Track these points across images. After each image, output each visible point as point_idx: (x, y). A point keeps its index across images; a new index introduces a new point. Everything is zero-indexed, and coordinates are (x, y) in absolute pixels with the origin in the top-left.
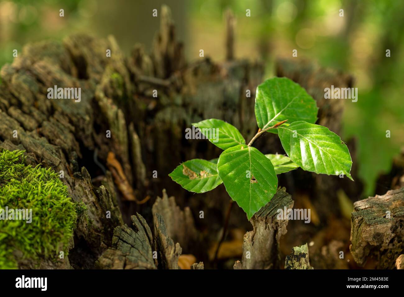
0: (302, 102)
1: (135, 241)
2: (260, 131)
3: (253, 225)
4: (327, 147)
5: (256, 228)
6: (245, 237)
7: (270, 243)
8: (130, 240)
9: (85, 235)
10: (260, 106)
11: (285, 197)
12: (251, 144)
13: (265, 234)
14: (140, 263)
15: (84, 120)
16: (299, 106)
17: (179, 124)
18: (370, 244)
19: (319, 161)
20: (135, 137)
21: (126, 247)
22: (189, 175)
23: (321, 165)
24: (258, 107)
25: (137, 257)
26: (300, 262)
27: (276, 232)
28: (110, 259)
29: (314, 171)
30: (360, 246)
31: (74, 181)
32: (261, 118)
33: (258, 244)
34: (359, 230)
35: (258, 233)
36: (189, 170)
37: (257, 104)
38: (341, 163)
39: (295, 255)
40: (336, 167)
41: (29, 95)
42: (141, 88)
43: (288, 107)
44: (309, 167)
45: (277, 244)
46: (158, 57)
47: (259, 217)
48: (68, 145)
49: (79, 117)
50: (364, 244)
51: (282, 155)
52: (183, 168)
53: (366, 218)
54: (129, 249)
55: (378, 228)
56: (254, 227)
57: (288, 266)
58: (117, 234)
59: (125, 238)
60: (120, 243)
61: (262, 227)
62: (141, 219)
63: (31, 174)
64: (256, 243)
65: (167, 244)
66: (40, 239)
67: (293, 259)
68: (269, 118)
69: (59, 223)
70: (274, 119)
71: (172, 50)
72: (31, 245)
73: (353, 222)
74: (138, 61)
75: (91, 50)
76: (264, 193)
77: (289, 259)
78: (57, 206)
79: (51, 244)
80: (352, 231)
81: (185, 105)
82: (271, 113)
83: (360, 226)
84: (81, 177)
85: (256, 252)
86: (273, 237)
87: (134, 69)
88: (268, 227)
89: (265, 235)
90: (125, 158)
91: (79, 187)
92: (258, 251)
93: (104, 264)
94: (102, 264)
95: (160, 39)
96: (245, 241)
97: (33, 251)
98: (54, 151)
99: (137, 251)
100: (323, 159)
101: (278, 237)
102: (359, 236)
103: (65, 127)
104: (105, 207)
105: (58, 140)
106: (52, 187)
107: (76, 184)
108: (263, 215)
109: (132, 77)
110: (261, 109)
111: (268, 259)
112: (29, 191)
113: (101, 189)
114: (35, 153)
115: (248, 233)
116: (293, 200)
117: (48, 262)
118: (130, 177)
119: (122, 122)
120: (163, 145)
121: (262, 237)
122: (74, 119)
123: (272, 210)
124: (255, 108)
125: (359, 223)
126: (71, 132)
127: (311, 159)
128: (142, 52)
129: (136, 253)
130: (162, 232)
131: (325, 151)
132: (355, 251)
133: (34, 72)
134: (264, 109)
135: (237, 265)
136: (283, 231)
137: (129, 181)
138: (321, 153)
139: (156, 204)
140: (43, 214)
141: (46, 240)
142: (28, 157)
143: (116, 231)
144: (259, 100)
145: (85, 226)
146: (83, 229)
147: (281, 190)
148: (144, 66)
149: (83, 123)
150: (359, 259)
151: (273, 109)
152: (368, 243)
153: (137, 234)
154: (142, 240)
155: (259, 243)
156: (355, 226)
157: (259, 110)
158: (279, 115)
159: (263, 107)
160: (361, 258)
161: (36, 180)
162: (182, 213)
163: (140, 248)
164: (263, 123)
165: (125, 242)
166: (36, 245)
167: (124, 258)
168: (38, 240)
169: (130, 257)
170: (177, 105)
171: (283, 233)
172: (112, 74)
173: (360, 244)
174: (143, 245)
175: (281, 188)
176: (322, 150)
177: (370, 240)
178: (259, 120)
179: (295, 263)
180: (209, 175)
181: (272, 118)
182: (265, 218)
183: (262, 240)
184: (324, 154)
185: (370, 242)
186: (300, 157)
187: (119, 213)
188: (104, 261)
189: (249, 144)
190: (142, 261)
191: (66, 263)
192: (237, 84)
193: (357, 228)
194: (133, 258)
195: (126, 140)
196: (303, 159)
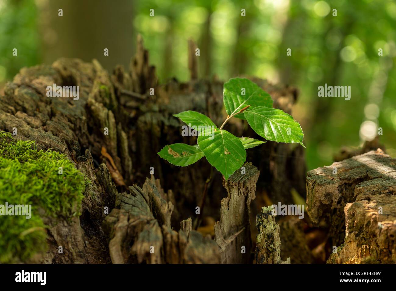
0: (260, 96)
1: (135, 202)
2: (229, 117)
3: (228, 191)
4: (284, 124)
5: (231, 194)
6: (222, 202)
7: (242, 208)
8: (131, 202)
9: (89, 208)
10: (227, 98)
11: (252, 168)
12: (222, 128)
13: (238, 199)
14: (142, 216)
15: (81, 119)
16: (258, 99)
17: (158, 125)
18: (323, 202)
19: (278, 133)
20: (124, 135)
21: (127, 207)
22: (173, 154)
23: (280, 136)
24: (226, 98)
25: (139, 212)
26: (268, 219)
27: (246, 198)
28: (115, 217)
29: (275, 141)
30: (315, 206)
31: (78, 164)
32: (229, 107)
33: (232, 210)
34: (313, 191)
35: (233, 198)
36: (172, 151)
37: (225, 96)
38: (295, 135)
39: (264, 213)
40: (292, 137)
41: (32, 103)
42: (123, 100)
43: (249, 99)
44: (270, 137)
45: (248, 209)
46: (135, 77)
47: (233, 182)
48: (70, 138)
49: (77, 117)
50: (318, 204)
51: (247, 138)
52: (168, 149)
53: (318, 181)
54: (131, 207)
55: (328, 188)
56: (229, 194)
57: (258, 223)
58: (119, 198)
59: (126, 200)
60: (123, 204)
61: (235, 193)
62: (137, 188)
63: (44, 155)
64: (231, 208)
65: (161, 203)
66: (59, 198)
67: (262, 217)
68: (235, 107)
69: (74, 188)
70: (240, 108)
71: (146, 70)
72: (52, 204)
73: (308, 185)
74: (120, 78)
75: (78, 70)
76: (236, 161)
77: (259, 217)
78: (70, 175)
79: (69, 202)
80: (307, 194)
81: (161, 111)
82: (236, 103)
83: (313, 188)
84: (85, 159)
85: (231, 217)
86: (244, 203)
87: (117, 85)
88: (241, 193)
89: (238, 201)
90: (115, 154)
91: (82, 168)
92: (233, 216)
93: (111, 221)
94: (109, 222)
95: (135, 63)
96: (222, 206)
97: (53, 209)
98: (60, 141)
99: (138, 208)
100: (281, 132)
101: (248, 202)
102: (313, 197)
103: (65, 124)
104: (105, 183)
105: (61, 134)
106: (64, 163)
107: (79, 167)
108: (236, 181)
109: (116, 90)
110: (228, 100)
111: (241, 224)
112: (46, 165)
113: (103, 166)
114: (44, 143)
115: (224, 199)
116: (259, 170)
117: (63, 223)
118: (120, 168)
119: (112, 120)
120: (145, 143)
121: (236, 203)
122: (72, 119)
123: (243, 178)
124: (224, 99)
125: (312, 185)
126: (71, 128)
127: (272, 132)
128: (123, 70)
129: (137, 210)
130: (156, 195)
131: (282, 126)
132: (311, 211)
133: (34, 87)
134: (231, 100)
135: (217, 225)
136: (253, 196)
137: (119, 171)
138: (279, 128)
139: (146, 184)
140: (59, 182)
141: (64, 200)
142: (38, 145)
143: (118, 196)
144: (226, 93)
145: (89, 199)
146: (88, 201)
147: (248, 164)
148: (125, 81)
149: (80, 123)
150: (315, 219)
151: (238, 100)
152: (321, 202)
153: (135, 198)
154: (140, 201)
155: (234, 209)
156: (310, 188)
157: (227, 101)
158: (243, 105)
159: (230, 99)
160: (316, 218)
161: (49, 159)
162: (166, 195)
163: (140, 206)
164: (230, 111)
165: (126, 203)
166: (56, 204)
167: (127, 214)
168: (58, 200)
169: (133, 213)
170: (154, 112)
171: (252, 199)
172: (100, 86)
173: (315, 203)
174: (142, 205)
175: (248, 163)
176: (280, 126)
177: (322, 199)
178: (228, 108)
179: (264, 220)
180: (189, 155)
181: (238, 107)
182: (238, 183)
183: (236, 205)
184: (282, 128)
185: (323, 201)
186: (263, 131)
187: (116, 190)
188: (110, 220)
189: (221, 128)
190: (142, 215)
191: (78, 224)
192: (203, 96)
193: (312, 190)
194: (135, 213)
195: (115, 136)
196: (265, 132)
